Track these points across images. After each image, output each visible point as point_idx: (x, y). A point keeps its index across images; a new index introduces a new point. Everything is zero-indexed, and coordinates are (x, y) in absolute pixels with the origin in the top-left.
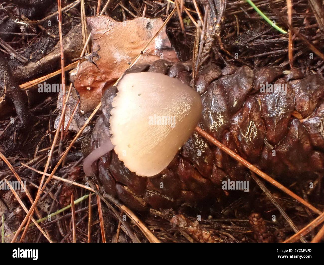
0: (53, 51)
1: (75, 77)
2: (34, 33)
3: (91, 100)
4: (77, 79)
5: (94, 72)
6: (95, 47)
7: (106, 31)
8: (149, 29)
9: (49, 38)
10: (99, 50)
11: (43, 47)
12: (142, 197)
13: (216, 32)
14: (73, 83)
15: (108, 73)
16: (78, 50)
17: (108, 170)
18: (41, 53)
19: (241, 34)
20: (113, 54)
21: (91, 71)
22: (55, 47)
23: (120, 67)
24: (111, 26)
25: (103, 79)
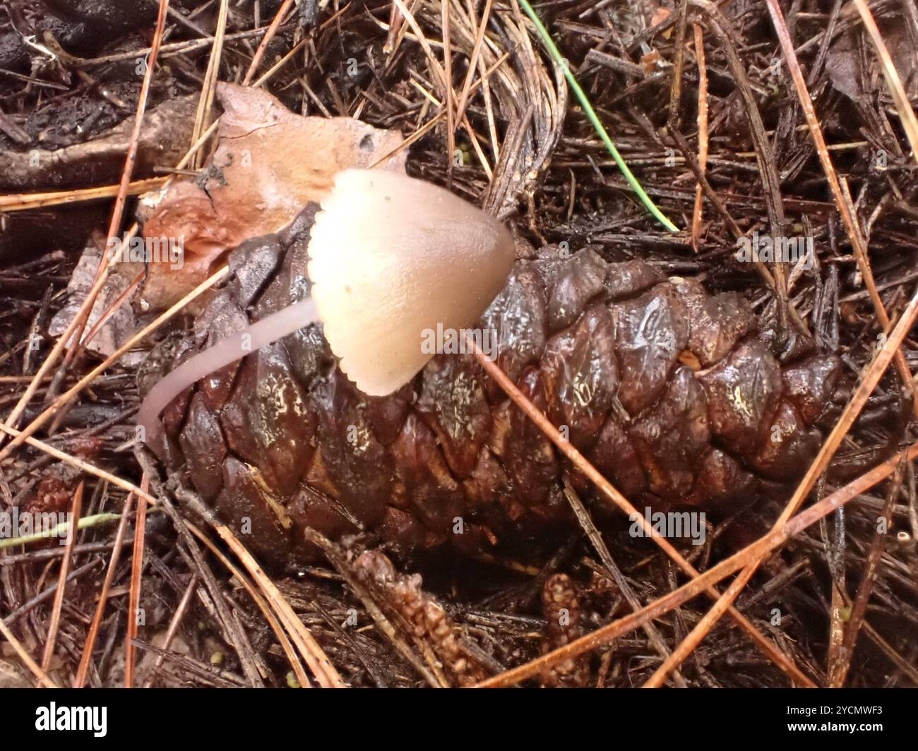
0: (107, 136)
1: (152, 212)
2: (64, 84)
3: (176, 283)
4: (155, 217)
5: (202, 216)
6: (219, 156)
7: (257, 126)
8: (365, 150)
9: (103, 103)
10: (228, 165)
11: (82, 120)
12: (285, 504)
13: (526, 187)
14: (141, 224)
15: (235, 227)
16: (174, 151)
17: (219, 415)
18: (74, 131)
19: (575, 217)
20: (260, 184)
21: (195, 209)
22: (115, 129)
23: (269, 223)
24: (275, 118)
25: (219, 238)
